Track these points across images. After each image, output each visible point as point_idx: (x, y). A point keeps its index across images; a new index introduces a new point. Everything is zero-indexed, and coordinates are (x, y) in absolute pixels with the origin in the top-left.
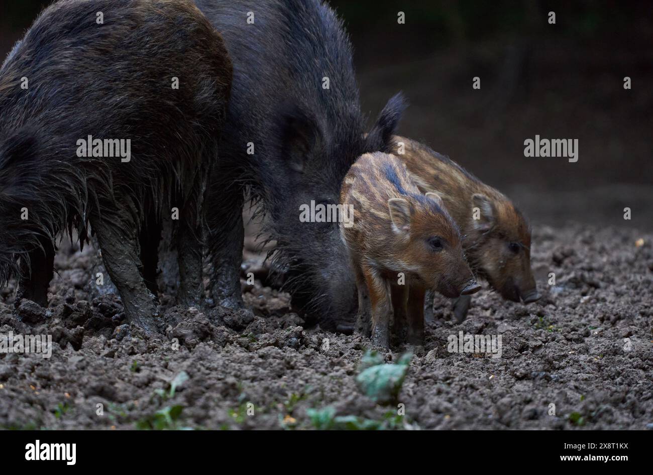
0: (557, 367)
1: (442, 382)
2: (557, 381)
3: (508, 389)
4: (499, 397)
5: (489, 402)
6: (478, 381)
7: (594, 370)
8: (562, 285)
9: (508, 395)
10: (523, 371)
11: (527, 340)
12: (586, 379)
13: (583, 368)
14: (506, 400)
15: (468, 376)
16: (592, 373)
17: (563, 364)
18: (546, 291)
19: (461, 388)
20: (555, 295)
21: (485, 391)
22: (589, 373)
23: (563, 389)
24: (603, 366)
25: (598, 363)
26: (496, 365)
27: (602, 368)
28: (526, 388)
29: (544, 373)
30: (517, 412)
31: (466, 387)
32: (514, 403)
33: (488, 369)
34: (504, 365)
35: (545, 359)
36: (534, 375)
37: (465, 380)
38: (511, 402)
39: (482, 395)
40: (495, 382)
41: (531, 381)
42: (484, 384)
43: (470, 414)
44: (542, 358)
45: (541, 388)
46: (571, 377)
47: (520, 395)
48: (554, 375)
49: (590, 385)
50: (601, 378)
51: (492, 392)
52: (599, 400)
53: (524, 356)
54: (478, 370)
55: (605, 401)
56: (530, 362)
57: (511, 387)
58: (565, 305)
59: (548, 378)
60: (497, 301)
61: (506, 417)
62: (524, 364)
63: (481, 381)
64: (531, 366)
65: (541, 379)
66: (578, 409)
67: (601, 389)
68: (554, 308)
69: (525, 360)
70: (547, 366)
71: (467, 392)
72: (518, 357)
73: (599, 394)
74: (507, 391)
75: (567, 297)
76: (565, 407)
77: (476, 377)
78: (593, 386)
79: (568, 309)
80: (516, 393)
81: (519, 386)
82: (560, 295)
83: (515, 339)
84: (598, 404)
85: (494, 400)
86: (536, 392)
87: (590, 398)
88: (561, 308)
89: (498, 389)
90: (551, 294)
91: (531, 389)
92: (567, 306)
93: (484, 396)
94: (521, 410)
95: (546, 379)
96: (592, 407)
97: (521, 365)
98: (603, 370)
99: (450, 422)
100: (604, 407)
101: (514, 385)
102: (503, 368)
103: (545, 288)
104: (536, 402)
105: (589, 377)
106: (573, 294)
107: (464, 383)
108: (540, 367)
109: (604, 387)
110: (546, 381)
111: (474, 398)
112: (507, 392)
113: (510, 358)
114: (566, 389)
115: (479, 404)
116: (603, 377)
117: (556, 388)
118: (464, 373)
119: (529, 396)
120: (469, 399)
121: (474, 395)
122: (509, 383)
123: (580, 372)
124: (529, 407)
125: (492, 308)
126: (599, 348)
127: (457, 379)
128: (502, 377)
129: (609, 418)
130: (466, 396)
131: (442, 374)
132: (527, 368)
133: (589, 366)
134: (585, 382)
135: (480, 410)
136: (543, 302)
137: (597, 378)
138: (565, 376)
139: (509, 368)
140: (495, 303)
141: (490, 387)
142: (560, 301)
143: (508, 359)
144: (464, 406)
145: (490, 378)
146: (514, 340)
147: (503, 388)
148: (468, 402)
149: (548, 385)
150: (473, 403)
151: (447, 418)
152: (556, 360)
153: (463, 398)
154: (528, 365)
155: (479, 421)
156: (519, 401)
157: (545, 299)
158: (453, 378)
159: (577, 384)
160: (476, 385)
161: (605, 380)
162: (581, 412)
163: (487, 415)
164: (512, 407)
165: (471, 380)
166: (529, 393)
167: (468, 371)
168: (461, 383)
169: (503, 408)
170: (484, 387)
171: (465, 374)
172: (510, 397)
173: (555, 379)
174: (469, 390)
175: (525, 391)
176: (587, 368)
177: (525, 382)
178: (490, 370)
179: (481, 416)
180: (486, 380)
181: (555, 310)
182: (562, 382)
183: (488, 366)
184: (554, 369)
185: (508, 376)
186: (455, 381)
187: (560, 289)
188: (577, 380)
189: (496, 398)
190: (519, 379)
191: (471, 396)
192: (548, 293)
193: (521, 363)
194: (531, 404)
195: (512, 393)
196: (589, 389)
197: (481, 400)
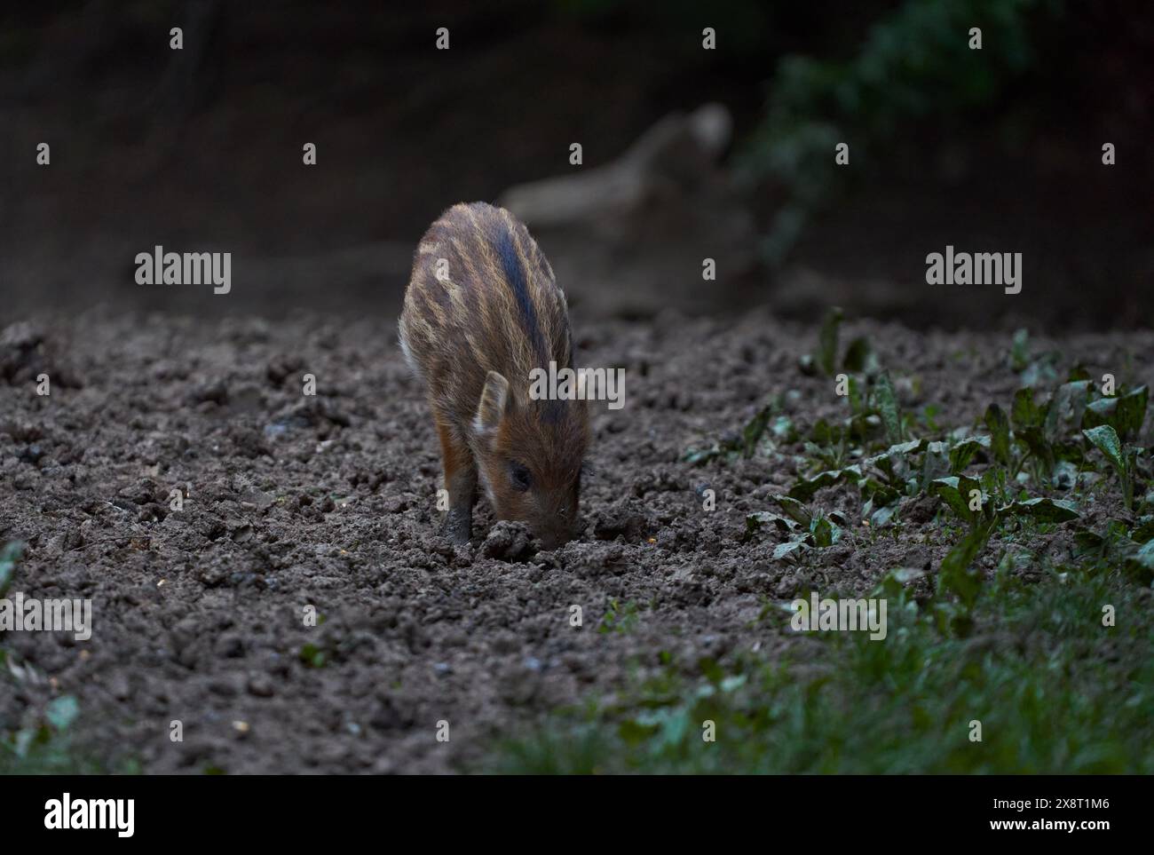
0: (276, 565)
1: (74, 592)
2: (276, 589)
3: (190, 605)
4: (174, 618)
5: (157, 627)
6: (137, 590)
7: (341, 570)
8: (284, 422)
9: (191, 615)
10: (217, 573)
11: (223, 517)
12: (327, 587)
13: (322, 568)
14: (187, 623)
15: (120, 582)
16: (339, 576)
17: (286, 559)
18: (255, 432)
19: (108, 603)
20: (272, 439)
21: (149, 608)
22: (332, 575)
23: (287, 604)
24: (357, 563)
25: (348, 558)
26: (169, 562)
27: (355, 566)
28: (223, 603)
29: (254, 576)
30: (207, 644)
31: (117, 601)
32: (200, 629)
33: (155, 568)
34: (183, 562)
35: (255, 550)
36: (237, 579)
37: (115, 588)
38: (197, 626)
39: (145, 614)
40: (168, 591)
41: (232, 590)
42: (148, 595)
43: (125, 649)
44: (249, 549)
45: (249, 602)
46: (301, 582)
47: (211, 614)
48: (271, 579)
49: (335, 596)
50: (353, 584)
51: (163, 608)
52: (349, 622)
53: (218, 546)
54: (137, 570)
55: (361, 625)
56: (229, 556)
57: (196, 600)
58: (289, 455)
59: (260, 585)
60: (169, 450)
61: (188, 652)
62: (219, 561)
63: (143, 591)
64: (231, 564)
65: (249, 586)
66: (313, 640)
67: (353, 604)
68: (271, 462)
69: (221, 553)
70: (259, 564)
71: (119, 610)
72: (208, 548)
73: (351, 613)
74: (189, 607)
75: (293, 443)
76: (290, 636)
77: (133, 583)
78: (340, 599)
79: (294, 463)
80: (204, 611)
81: (210, 599)
82: (281, 439)
83: (202, 516)
84: (348, 630)
85: (166, 623)
86: (240, 608)
87: (335, 620)
88: (282, 461)
89: (174, 604)
90: (264, 437)
91: (231, 604)
92: (293, 458)
93: (148, 616)
94: (213, 641)
95: (257, 587)
96: (338, 635)
97: (213, 561)
98: (356, 571)
99: (88, 662)
100: (359, 635)
101: (202, 597)
102: (181, 567)
103: (255, 427)
104: (241, 626)
105: (333, 583)
106: (301, 437)
107: (114, 594)
108: (246, 565)
109: (358, 600)
110: (256, 590)
111: (131, 620)
112: (190, 610)
113: (194, 550)
114: (293, 603)
115: (141, 630)
116: (357, 583)
117: (274, 603)
118: (113, 575)
119: (228, 616)
120: (121, 621)
121: (130, 615)
122: (192, 594)
123: (317, 574)
124: (228, 636)
125: (162, 462)
126: (349, 531)
127: (101, 586)
128: (180, 584)
129: (368, 654)
130: (118, 617)
131: (74, 579)
132: (223, 566)
133: (332, 563)
134: (325, 591)
135: (142, 641)
136: (250, 452)
137: (346, 584)
138: (290, 581)
139: (192, 567)
140: (167, 453)
141: (160, 600)
142: (282, 450)
143: (190, 551)
144: (114, 633)
145: (159, 584)
146: (200, 519)
147: (182, 602)
148: (121, 627)
149: (261, 597)
150: (129, 629)
151: (84, 654)
152: (274, 553)
153: (111, 621)
154: (225, 561)
155: (141, 660)
156: (209, 625)
157: (254, 447)
158: (95, 584)
159: (311, 595)
160: (134, 596)
161: (361, 587)
162: (319, 644)
163: (152, 649)
164: (197, 635)
165: (126, 589)
166: (227, 610)
167: (120, 572)
168: (107, 593)
169: (183, 637)
170: (149, 601)
171: (115, 577)
172: (196, 617)
173: (272, 587)
174: (122, 607)
175: (220, 608)
176: (330, 567)
177: (220, 592)
178: (159, 571)
179: (144, 651)
180: (152, 588)
181: (272, 466)
182: (285, 592)
183: (155, 563)
184: (272, 568)
185: (190, 581)
186: (98, 590)
187: (280, 428)
188: (311, 588)
189: (169, 620)
190: (210, 586)
191: (125, 616)
192: (259, 435)
193: (213, 558)
194: (231, 629)
195: (198, 609)
196: (333, 603)
197: (144, 623)
